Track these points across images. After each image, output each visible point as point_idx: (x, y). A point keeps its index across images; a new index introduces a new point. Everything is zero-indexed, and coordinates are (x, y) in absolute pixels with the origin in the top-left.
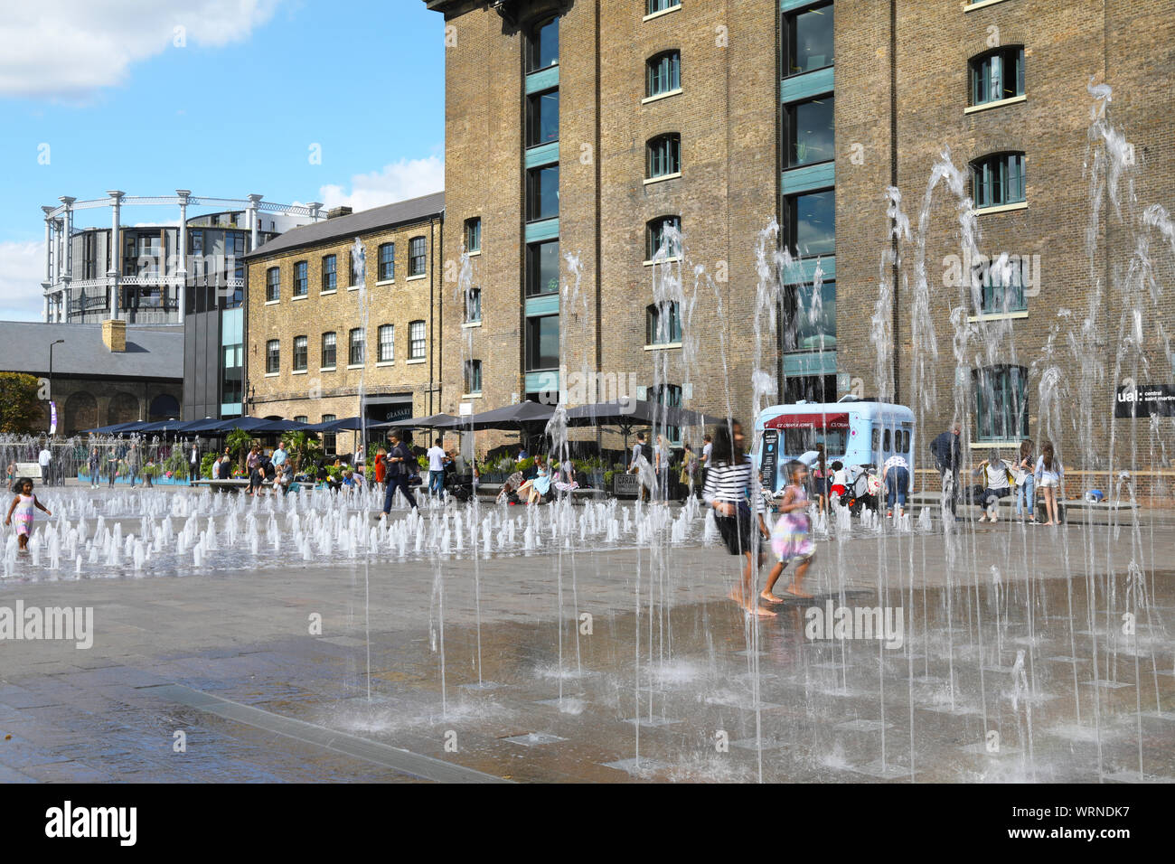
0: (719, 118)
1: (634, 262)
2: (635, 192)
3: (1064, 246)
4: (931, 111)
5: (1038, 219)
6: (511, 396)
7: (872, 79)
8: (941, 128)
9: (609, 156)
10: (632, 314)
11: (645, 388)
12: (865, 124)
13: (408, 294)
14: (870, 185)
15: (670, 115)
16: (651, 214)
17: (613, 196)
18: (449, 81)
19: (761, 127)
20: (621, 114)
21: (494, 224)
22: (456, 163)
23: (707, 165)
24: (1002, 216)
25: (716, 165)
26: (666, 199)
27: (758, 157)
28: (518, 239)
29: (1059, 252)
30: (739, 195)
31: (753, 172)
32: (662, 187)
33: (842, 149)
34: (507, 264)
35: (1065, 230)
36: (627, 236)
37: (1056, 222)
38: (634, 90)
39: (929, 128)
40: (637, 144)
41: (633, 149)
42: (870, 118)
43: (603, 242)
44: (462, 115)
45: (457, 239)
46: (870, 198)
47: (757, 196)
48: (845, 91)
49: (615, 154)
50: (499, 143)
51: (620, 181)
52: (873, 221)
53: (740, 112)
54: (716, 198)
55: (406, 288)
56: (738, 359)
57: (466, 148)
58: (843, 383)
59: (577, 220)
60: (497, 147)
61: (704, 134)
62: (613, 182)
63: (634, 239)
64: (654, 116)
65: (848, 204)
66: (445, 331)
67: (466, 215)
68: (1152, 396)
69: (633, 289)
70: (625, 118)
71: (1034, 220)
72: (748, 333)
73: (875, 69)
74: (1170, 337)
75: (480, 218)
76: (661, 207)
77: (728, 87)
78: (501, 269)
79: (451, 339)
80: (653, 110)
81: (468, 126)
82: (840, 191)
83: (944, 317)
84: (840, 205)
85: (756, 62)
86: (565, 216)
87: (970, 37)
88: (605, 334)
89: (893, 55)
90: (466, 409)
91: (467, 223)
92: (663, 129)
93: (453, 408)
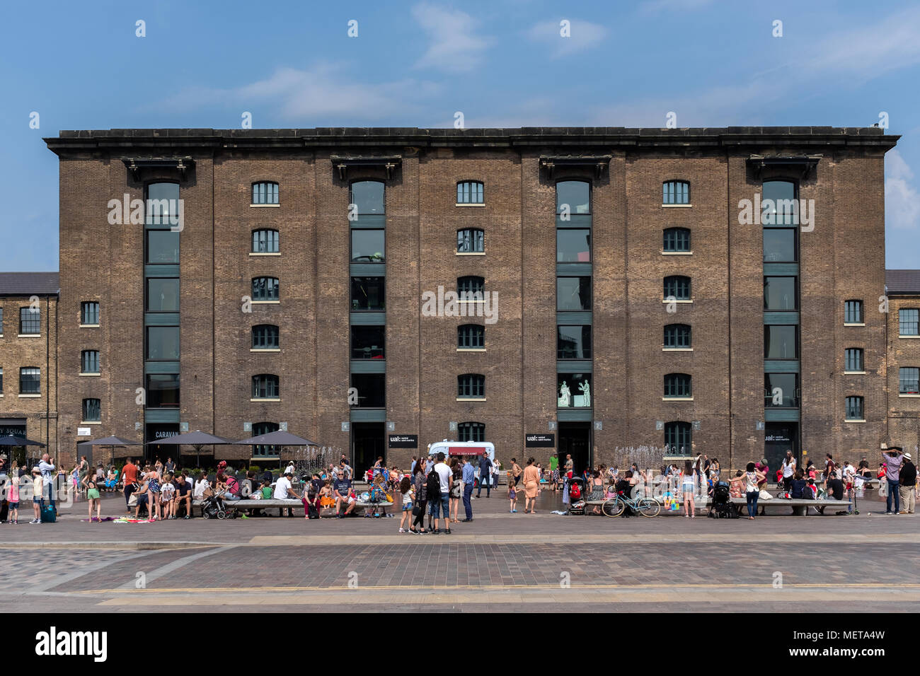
0: (307, 275)
1: (241, 348)
3: (502, 371)
5: (491, 358)
6: (134, 425)
7: (408, 276)
9: (221, 282)
10: (240, 379)
11: (251, 423)
12: (404, 298)
13: (20, 347)
14: (407, 329)
15: (272, 266)
16: (256, 322)
17: (224, 308)
18: (63, 203)
19: (339, 286)
20: (232, 258)
21: (117, 309)
22: (71, 260)
23: (299, 300)
24: (474, 354)
25: (305, 302)
26: (267, 315)
27: (337, 302)
28: (141, 322)
29: (500, 373)
30: (324, 321)
31: (334, 310)
32: (264, 308)
33: (391, 308)
34: (129, 337)
35: (502, 364)
36: (237, 332)
37: (499, 360)
38: (242, 246)
40: (244, 278)
41: (241, 281)
42: (407, 295)
43: (217, 333)
44: (79, 228)
45: (74, 314)
46: (407, 335)
47: (336, 324)
48: (393, 279)
49: (226, 281)
50: (121, 256)
51: (231, 298)
52: (408, 347)
53: (325, 275)
54: (305, 320)
55: (16, 342)
56: (323, 411)
57: (82, 252)
58: (391, 426)
59: (196, 317)
60: (119, 258)
61: (296, 282)
62: (224, 298)
63: (242, 334)
64: (258, 265)
65: (394, 336)
66: (62, 377)
67: (83, 298)
68: (541, 439)
69: (241, 364)
70: (235, 261)
71: (489, 358)
72: (330, 397)
73: (409, 271)
74: (548, 414)
75: (95, 303)
76: (264, 319)
77: (315, 261)
78: (124, 340)
79: (67, 382)
80: (258, 261)
81: (85, 238)
82: (389, 329)
83: (445, 397)
84: (389, 336)
85: (337, 250)
86: (186, 313)
87: (458, 268)
88: (217, 390)
89: (419, 267)
90: (85, 432)
91: (83, 304)
92: (265, 274)
93: (70, 431)
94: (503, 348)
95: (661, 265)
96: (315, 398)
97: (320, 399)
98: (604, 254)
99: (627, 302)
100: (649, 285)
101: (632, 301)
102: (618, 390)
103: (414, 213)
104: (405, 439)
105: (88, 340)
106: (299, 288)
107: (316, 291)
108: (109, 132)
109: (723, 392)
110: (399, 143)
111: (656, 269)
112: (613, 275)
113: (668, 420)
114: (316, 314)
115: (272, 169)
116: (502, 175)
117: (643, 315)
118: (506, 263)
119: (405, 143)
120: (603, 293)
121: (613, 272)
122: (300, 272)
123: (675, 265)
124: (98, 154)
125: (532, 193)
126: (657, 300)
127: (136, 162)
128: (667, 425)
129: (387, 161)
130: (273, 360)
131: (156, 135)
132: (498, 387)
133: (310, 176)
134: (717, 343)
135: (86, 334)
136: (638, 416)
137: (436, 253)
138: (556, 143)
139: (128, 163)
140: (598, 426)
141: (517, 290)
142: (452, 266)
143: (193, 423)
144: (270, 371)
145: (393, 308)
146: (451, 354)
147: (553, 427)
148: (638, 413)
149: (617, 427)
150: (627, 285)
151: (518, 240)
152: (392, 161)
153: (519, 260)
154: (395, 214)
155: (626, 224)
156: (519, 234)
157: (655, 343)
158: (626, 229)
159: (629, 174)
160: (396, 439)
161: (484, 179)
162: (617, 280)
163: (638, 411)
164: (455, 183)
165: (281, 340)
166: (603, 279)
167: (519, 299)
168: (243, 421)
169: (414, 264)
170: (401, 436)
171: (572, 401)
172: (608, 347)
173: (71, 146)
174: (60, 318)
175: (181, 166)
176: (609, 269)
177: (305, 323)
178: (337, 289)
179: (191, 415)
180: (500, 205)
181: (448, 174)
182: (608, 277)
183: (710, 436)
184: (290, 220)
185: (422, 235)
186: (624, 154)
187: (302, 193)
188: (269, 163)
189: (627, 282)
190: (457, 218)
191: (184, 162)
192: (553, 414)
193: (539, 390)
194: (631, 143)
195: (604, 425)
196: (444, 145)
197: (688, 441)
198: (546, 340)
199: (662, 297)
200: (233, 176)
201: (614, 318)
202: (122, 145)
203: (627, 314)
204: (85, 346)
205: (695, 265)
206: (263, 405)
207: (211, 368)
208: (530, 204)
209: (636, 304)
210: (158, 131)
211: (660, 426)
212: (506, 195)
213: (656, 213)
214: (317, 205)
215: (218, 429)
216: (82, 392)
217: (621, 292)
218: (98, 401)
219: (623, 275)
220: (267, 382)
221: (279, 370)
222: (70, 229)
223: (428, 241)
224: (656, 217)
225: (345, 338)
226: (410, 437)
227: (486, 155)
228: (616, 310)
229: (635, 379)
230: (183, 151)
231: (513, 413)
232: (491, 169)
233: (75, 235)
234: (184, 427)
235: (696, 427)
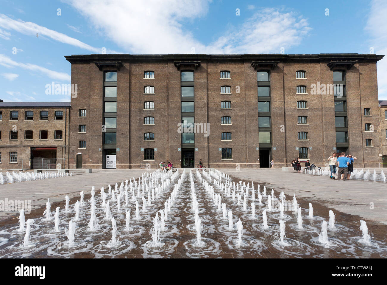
0: (165, 101)
1: (140, 124)
2: (141, 111)
6: (99, 149)
7: (203, 101)
8: (216, 111)
10: (139, 134)
11: (144, 149)
15: (152, 98)
16: (146, 116)
17: (134, 111)
20: (136, 95)
21: (92, 111)
23: (162, 109)
24: (228, 126)
25: (164, 109)
26: (150, 113)
28: (102, 116)
29: (237, 132)
30: (171, 115)
31: (175, 112)
32: (149, 111)
35: (238, 129)
36: (138, 119)
38: (140, 91)
39: (213, 110)
41: (140, 102)
47: (176, 116)
50: (94, 94)
51: (136, 108)
53: (171, 100)
56: (171, 144)
57: (80, 93)
58: (197, 149)
61: (161, 103)
62: (134, 108)
63: (140, 120)
69: (140, 129)
71: (233, 127)
74: (256, 145)
76: (149, 115)
77: (168, 96)
79: (73, 136)
80: (146, 96)
83: (217, 140)
85: (176, 93)
86: (119, 113)
88: (131, 138)
92: (149, 100)
93: (74, 151)
94: (238, 124)
95: (296, 97)
96: (168, 140)
97: (170, 141)
98: (276, 93)
99: (285, 109)
100: (292, 104)
103: (205, 81)
106: (162, 105)
107: (168, 105)
109: (320, 138)
110: (199, 58)
111: (294, 99)
113: (300, 147)
114: (168, 113)
115: (152, 67)
116: (237, 69)
117: (290, 113)
119: (202, 58)
120: (275, 106)
121: (279, 99)
122: (162, 100)
123: (301, 97)
125: (248, 74)
126: (295, 108)
128: (300, 149)
129: (195, 63)
130: (152, 128)
132: (237, 137)
133: (166, 69)
134: (317, 122)
137: (213, 94)
139: (96, 64)
140: (274, 149)
141: (244, 105)
142: (219, 98)
143: (122, 148)
144: (151, 131)
145: (197, 111)
146: (219, 126)
147: (258, 149)
148: (289, 145)
149: (281, 149)
150: (284, 104)
153: (244, 96)
154: (198, 81)
156: (244, 87)
157: (294, 122)
158: (283, 86)
161: (230, 70)
162: (280, 102)
164: (219, 72)
165: (155, 121)
166: (275, 102)
167: (244, 108)
168: (141, 148)
169: (205, 97)
172: (278, 123)
173: (75, 59)
175: (117, 64)
176: (277, 98)
177: (164, 116)
178: (176, 105)
180: (236, 78)
181: (217, 69)
182: (277, 101)
183: (316, 152)
184: (158, 83)
186: (282, 63)
187: (163, 75)
189: (284, 102)
190: (221, 82)
192: (258, 145)
193: (252, 137)
195: (277, 148)
197: (308, 153)
198: (255, 121)
199: (297, 107)
201: (279, 114)
203: (285, 113)
204: (80, 124)
205: (309, 97)
206: (148, 143)
207: (129, 131)
208: (248, 78)
209: (287, 110)
211: (297, 149)
212: (239, 75)
213: (294, 81)
214: (168, 78)
215: (131, 150)
216: (79, 139)
217: (282, 106)
218: (85, 142)
219: (283, 100)
221: (154, 131)
223: (210, 89)
224: (294, 82)
227: (231, 62)
228: (280, 111)
229: (288, 134)
231: (242, 145)
232: (233, 67)
234: (118, 150)
235: (310, 149)
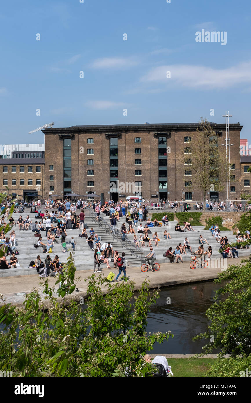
0: (100, 159)
1: (85, 175)
2: (85, 166)
4: (130, 164)
5: (143, 177)
6: (61, 192)
8: (131, 166)
10: (85, 182)
12: (122, 164)
13: (36, 175)
15: (92, 157)
16: (88, 169)
17: (81, 166)
18: (45, 144)
21: (57, 167)
22: (48, 156)
23: (98, 165)
24: (139, 176)
25: (100, 165)
27: (107, 165)
28: (63, 170)
29: (145, 181)
30: (104, 169)
31: (106, 167)
32: (90, 166)
35: (146, 179)
37: (145, 178)
38: (85, 153)
39: (130, 166)
41: (85, 160)
43: (80, 172)
44: (49, 149)
45: (48, 168)
46: (123, 172)
47: (107, 170)
48: (119, 160)
49: (82, 160)
50: (58, 155)
51: (83, 164)
52: (123, 175)
53: (104, 159)
55: (36, 174)
56: (104, 189)
57: (50, 155)
59: (75, 168)
61: (97, 161)
62: (81, 164)
63: (85, 172)
64: (89, 157)
65: (120, 172)
66: (45, 181)
67: (50, 164)
68: (155, 196)
69: (85, 179)
70: (84, 156)
71: (142, 177)
72: (105, 186)
73: (124, 158)
75: (53, 165)
76: (90, 169)
77: (102, 156)
78: (59, 173)
79: (46, 183)
80: (89, 156)
81: (50, 151)
82: (119, 171)
84: (119, 173)
85: (106, 154)
86: (72, 168)
87: (135, 157)
88: (80, 184)
89: (126, 157)
90: (50, 193)
91: (50, 166)
92: (90, 159)
93: (47, 193)
94: (146, 175)
95: (184, 156)
96: (102, 186)
97: (103, 187)
98: (170, 154)
99: (175, 165)
100: (181, 161)
101: (177, 164)
102: (174, 185)
103: (125, 145)
104: (123, 196)
105: (51, 174)
106: (98, 162)
107: (102, 162)
108: (55, 128)
110: (120, 130)
112: (172, 159)
113: (186, 192)
114: (102, 168)
115: (92, 136)
116: (145, 136)
117: (179, 168)
118: (146, 156)
119: (122, 130)
120: (169, 163)
122: (98, 158)
123: (188, 156)
124: (53, 133)
125: (152, 140)
126: (183, 164)
127: (61, 135)
128: (186, 193)
129: (117, 134)
130: (92, 178)
131: (66, 129)
132: (144, 184)
133: (101, 137)
134: (198, 174)
135: (50, 172)
136: (179, 191)
137: (130, 154)
138: (157, 129)
139: (59, 135)
140: (168, 193)
141: (149, 162)
142: (134, 157)
143: (74, 191)
144: (92, 180)
145: (120, 166)
146: (134, 177)
147: (158, 193)
149: (173, 193)
150: (175, 161)
151: (149, 151)
152: (119, 134)
153: (149, 155)
154: (120, 145)
155: (175, 147)
156: (149, 149)
157: (183, 174)
158: (175, 148)
159: (176, 135)
160: (121, 196)
161: (141, 137)
163: (178, 190)
164: (134, 138)
165: (94, 173)
166: (169, 160)
167: (150, 164)
168: (86, 191)
169: (124, 156)
170: (122, 195)
171: (163, 187)
172: (171, 175)
173: (47, 132)
174: (45, 169)
175: (71, 136)
176: (171, 157)
177: (100, 170)
178: (107, 162)
179: (74, 190)
180: (145, 143)
181: (132, 136)
183: (196, 195)
184: (96, 147)
185: (126, 150)
186: (174, 131)
187: (99, 141)
188: (91, 134)
189: (175, 160)
190: (135, 146)
191: (72, 135)
192: (158, 190)
193: (154, 185)
194: (176, 129)
195: (170, 192)
196: (131, 130)
197: (191, 196)
198: (156, 173)
199: (184, 163)
200: (83, 137)
201: (172, 169)
202: (58, 131)
203: (176, 167)
204: (51, 175)
206: (90, 188)
207: (78, 180)
208: (152, 143)
209: (178, 165)
210: (66, 128)
211: (184, 193)
212: (146, 141)
213: (182, 144)
214: (102, 144)
215: (80, 193)
216: (50, 185)
218: (53, 187)
219: (174, 159)
220: (91, 183)
221: (94, 180)
222: (47, 149)
223: (128, 151)
224: (183, 145)
225: (109, 173)
226: (124, 195)
227: (141, 132)
228: (173, 167)
229: (178, 182)
230: (72, 132)
231: (148, 190)
232: (143, 135)
233: (48, 151)
234: (72, 192)
235: (193, 193)
